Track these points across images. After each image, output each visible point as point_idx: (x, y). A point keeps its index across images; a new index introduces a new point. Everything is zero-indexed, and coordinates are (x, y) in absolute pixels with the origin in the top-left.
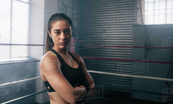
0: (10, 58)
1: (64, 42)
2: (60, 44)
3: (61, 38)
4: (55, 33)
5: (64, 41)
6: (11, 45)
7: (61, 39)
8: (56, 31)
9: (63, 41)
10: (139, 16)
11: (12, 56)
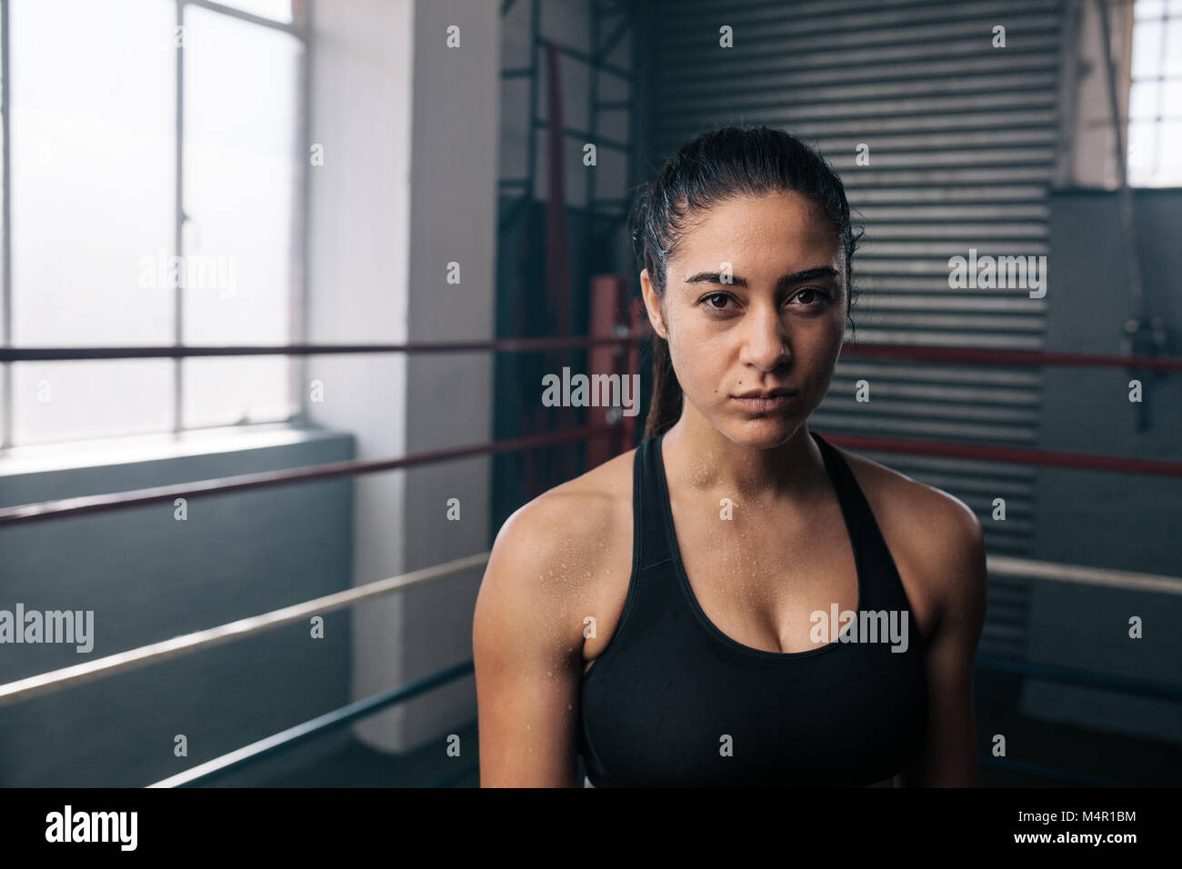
0: (178, 429)
1: (772, 395)
2: (734, 402)
3: (745, 355)
4: (702, 300)
5: (771, 384)
6: (178, 352)
7: (749, 365)
8: (707, 287)
9: (762, 379)
10: (1095, 125)
11: (190, 418)
